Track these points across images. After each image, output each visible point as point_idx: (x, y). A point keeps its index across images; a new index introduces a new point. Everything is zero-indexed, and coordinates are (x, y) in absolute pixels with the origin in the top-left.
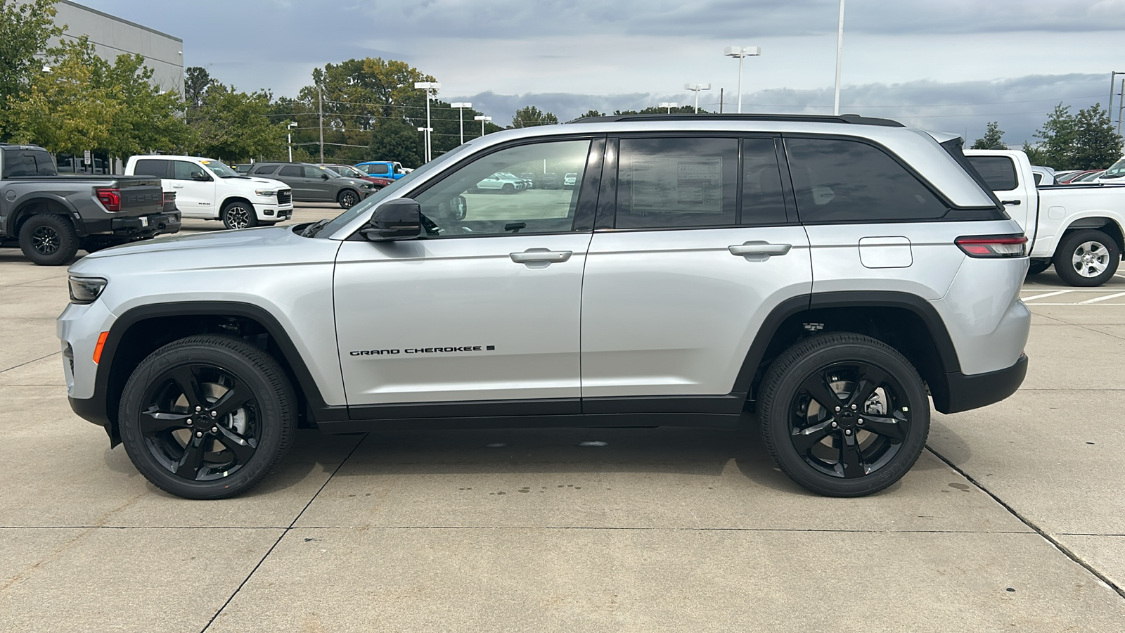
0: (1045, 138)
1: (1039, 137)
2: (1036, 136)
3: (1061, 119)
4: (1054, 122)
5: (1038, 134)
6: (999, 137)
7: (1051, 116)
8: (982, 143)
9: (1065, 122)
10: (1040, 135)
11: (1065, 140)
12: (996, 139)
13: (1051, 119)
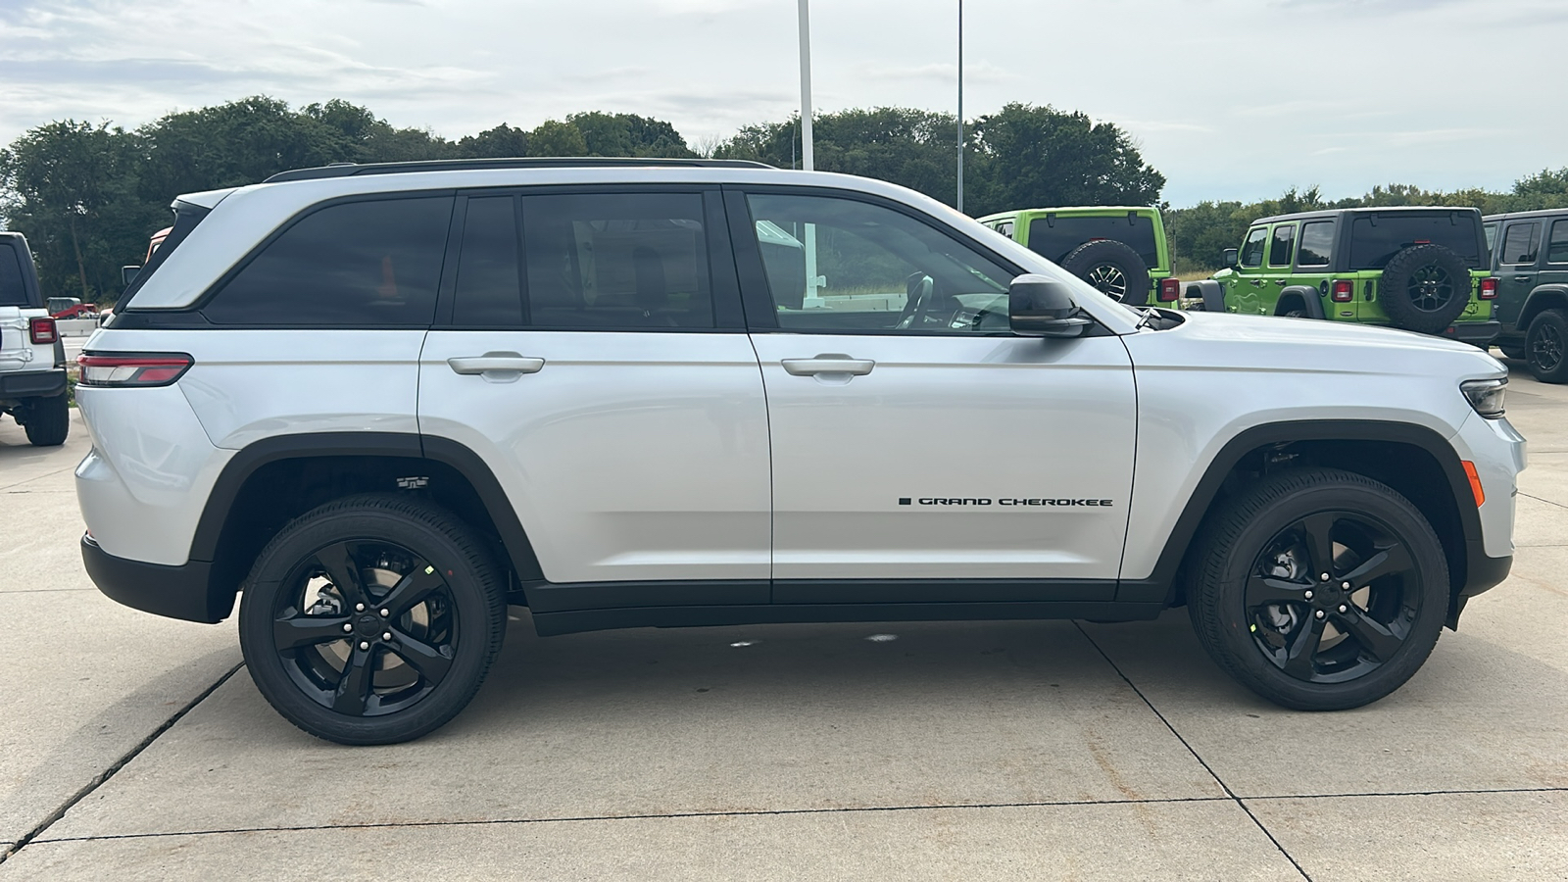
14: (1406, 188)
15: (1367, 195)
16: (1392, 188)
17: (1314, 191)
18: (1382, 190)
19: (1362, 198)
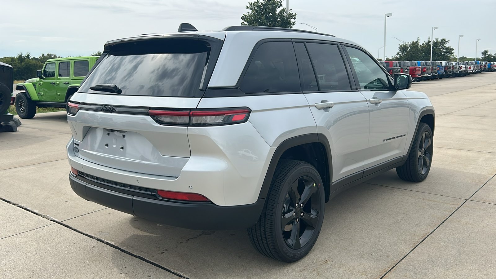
14: (52, 55)
15: (40, 56)
16: (48, 55)
17: (29, 54)
18: (45, 55)
19: (39, 57)
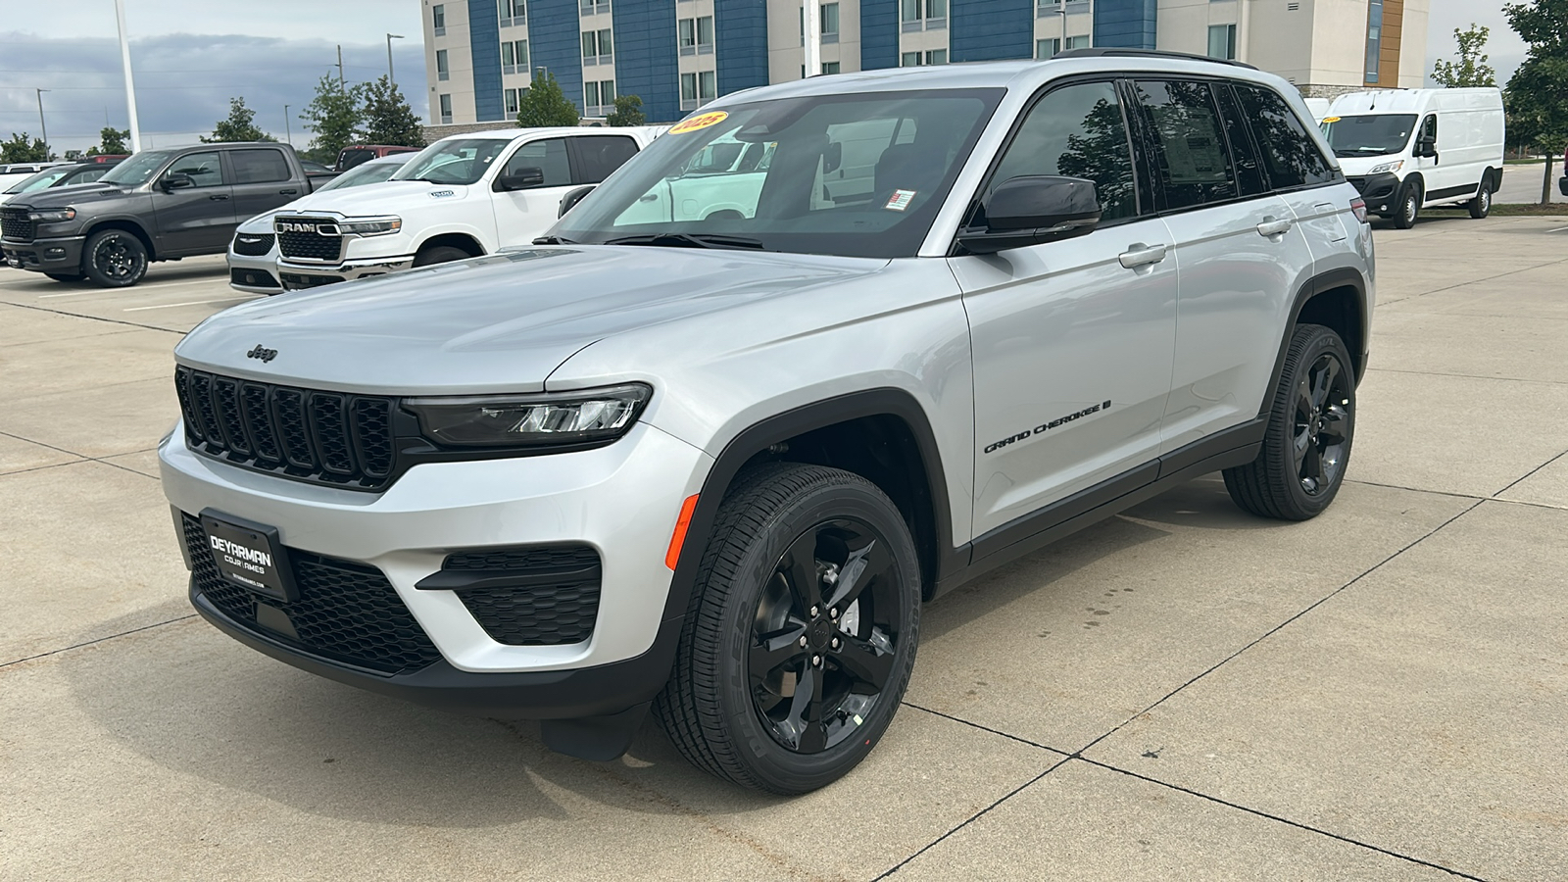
0: (315, 120)
1: (307, 118)
2: (303, 117)
3: (333, 95)
4: (325, 99)
5: (305, 115)
6: (250, 119)
7: (319, 90)
8: (228, 126)
9: (338, 99)
10: (309, 116)
11: (343, 123)
12: (247, 122)
13: (321, 94)
